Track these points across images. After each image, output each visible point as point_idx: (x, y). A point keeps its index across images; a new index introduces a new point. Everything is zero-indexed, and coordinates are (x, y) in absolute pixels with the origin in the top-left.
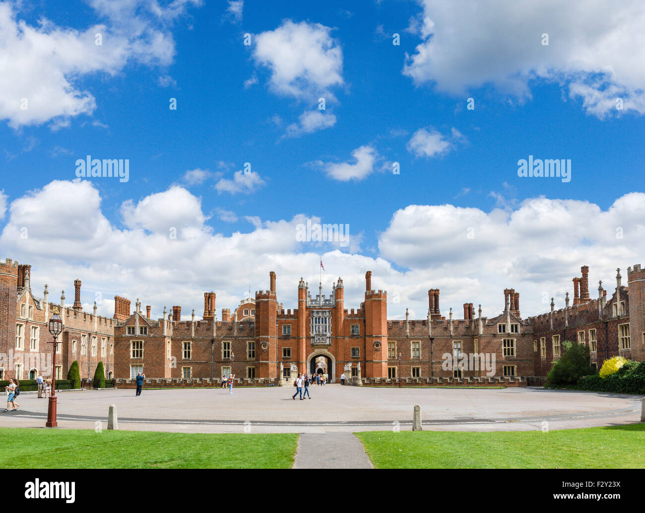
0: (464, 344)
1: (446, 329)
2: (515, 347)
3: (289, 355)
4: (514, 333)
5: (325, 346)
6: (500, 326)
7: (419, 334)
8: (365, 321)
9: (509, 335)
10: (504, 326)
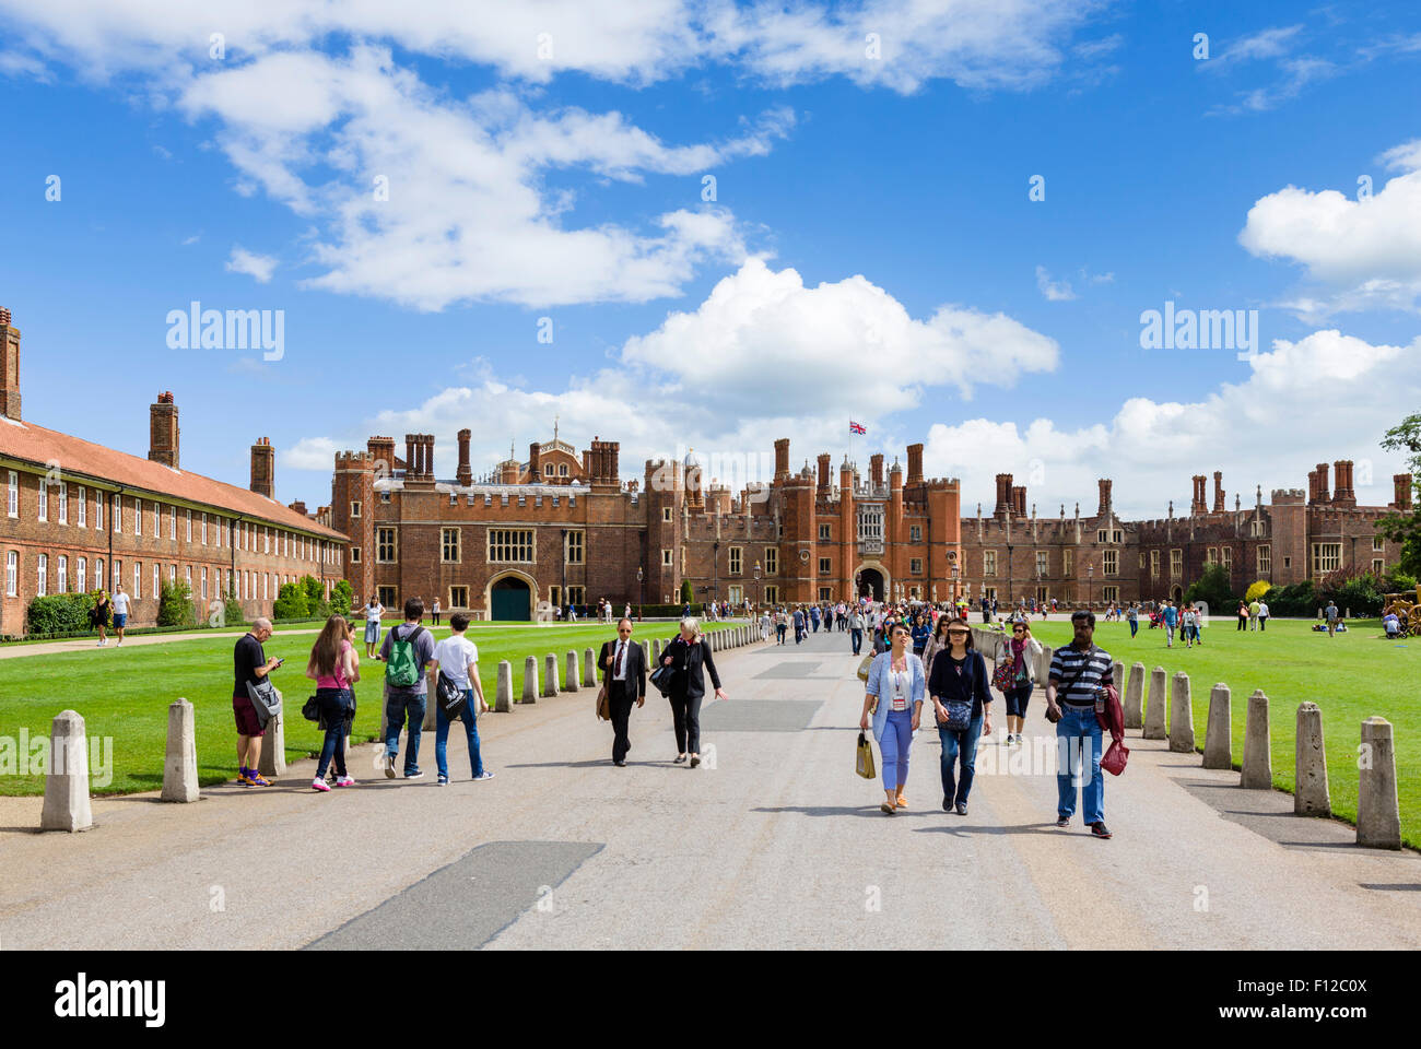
0: (1050, 557)
1: (1028, 534)
2: (1117, 562)
3: (827, 569)
4: (1116, 543)
5: (877, 557)
6: (1100, 533)
7: (995, 540)
8: (929, 521)
9: (1111, 545)
10: (1105, 533)
